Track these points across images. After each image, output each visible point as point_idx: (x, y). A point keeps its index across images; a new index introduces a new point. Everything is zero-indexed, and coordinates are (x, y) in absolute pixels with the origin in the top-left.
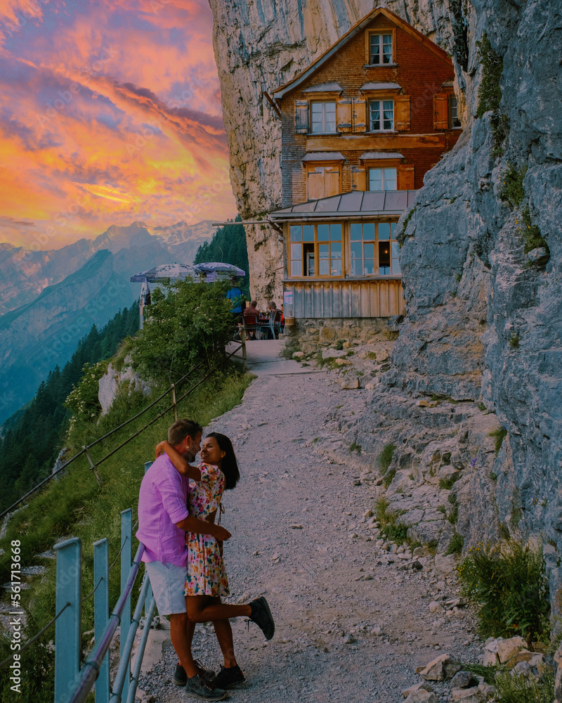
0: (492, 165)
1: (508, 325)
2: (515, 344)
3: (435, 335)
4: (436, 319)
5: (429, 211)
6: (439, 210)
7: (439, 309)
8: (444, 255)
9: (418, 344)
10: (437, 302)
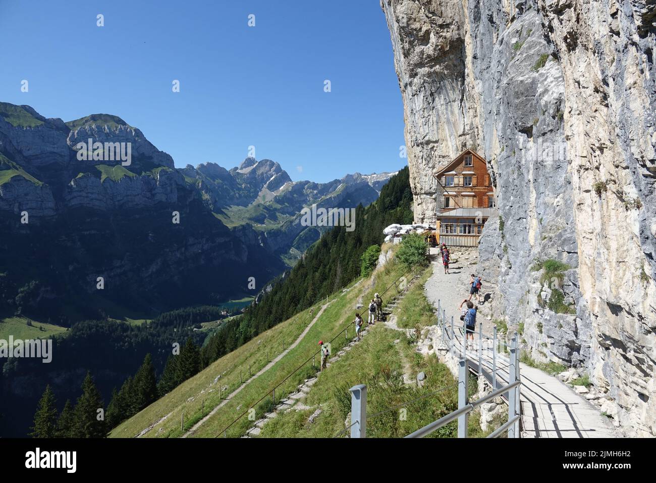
0: (502, 243)
1: (503, 278)
2: (505, 282)
3: (487, 268)
4: (487, 264)
5: (487, 238)
10: (488, 259)
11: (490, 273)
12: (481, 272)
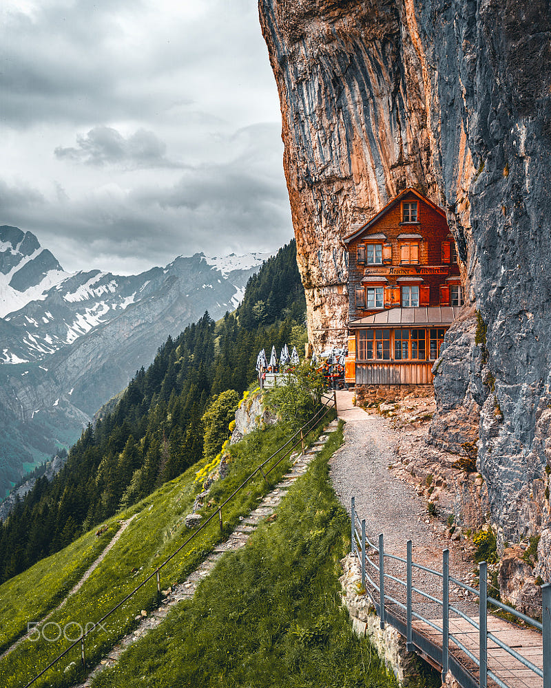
0: (482, 368)
1: (487, 444)
2: (490, 452)
3: (452, 424)
4: (452, 416)
5: (449, 363)
6: (454, 364)
7: (454, 411)
8: (456, 385)
9: (443, 427)
10: (452, 408)
11: (457, 434)
12: (439, 434)
